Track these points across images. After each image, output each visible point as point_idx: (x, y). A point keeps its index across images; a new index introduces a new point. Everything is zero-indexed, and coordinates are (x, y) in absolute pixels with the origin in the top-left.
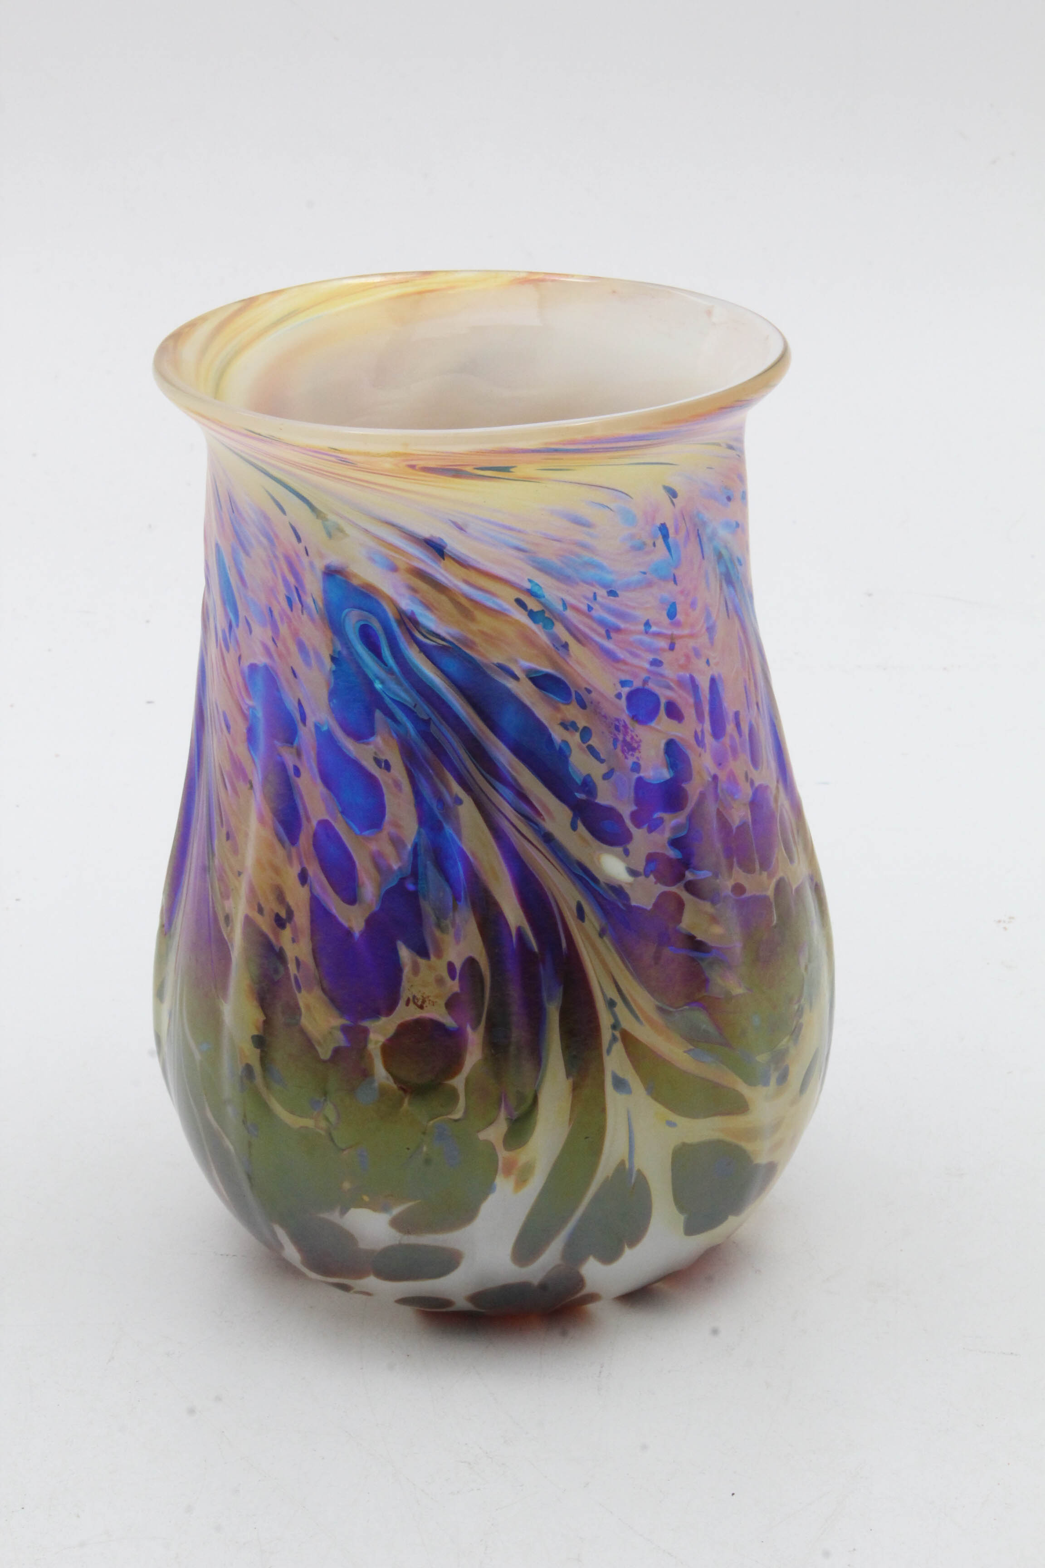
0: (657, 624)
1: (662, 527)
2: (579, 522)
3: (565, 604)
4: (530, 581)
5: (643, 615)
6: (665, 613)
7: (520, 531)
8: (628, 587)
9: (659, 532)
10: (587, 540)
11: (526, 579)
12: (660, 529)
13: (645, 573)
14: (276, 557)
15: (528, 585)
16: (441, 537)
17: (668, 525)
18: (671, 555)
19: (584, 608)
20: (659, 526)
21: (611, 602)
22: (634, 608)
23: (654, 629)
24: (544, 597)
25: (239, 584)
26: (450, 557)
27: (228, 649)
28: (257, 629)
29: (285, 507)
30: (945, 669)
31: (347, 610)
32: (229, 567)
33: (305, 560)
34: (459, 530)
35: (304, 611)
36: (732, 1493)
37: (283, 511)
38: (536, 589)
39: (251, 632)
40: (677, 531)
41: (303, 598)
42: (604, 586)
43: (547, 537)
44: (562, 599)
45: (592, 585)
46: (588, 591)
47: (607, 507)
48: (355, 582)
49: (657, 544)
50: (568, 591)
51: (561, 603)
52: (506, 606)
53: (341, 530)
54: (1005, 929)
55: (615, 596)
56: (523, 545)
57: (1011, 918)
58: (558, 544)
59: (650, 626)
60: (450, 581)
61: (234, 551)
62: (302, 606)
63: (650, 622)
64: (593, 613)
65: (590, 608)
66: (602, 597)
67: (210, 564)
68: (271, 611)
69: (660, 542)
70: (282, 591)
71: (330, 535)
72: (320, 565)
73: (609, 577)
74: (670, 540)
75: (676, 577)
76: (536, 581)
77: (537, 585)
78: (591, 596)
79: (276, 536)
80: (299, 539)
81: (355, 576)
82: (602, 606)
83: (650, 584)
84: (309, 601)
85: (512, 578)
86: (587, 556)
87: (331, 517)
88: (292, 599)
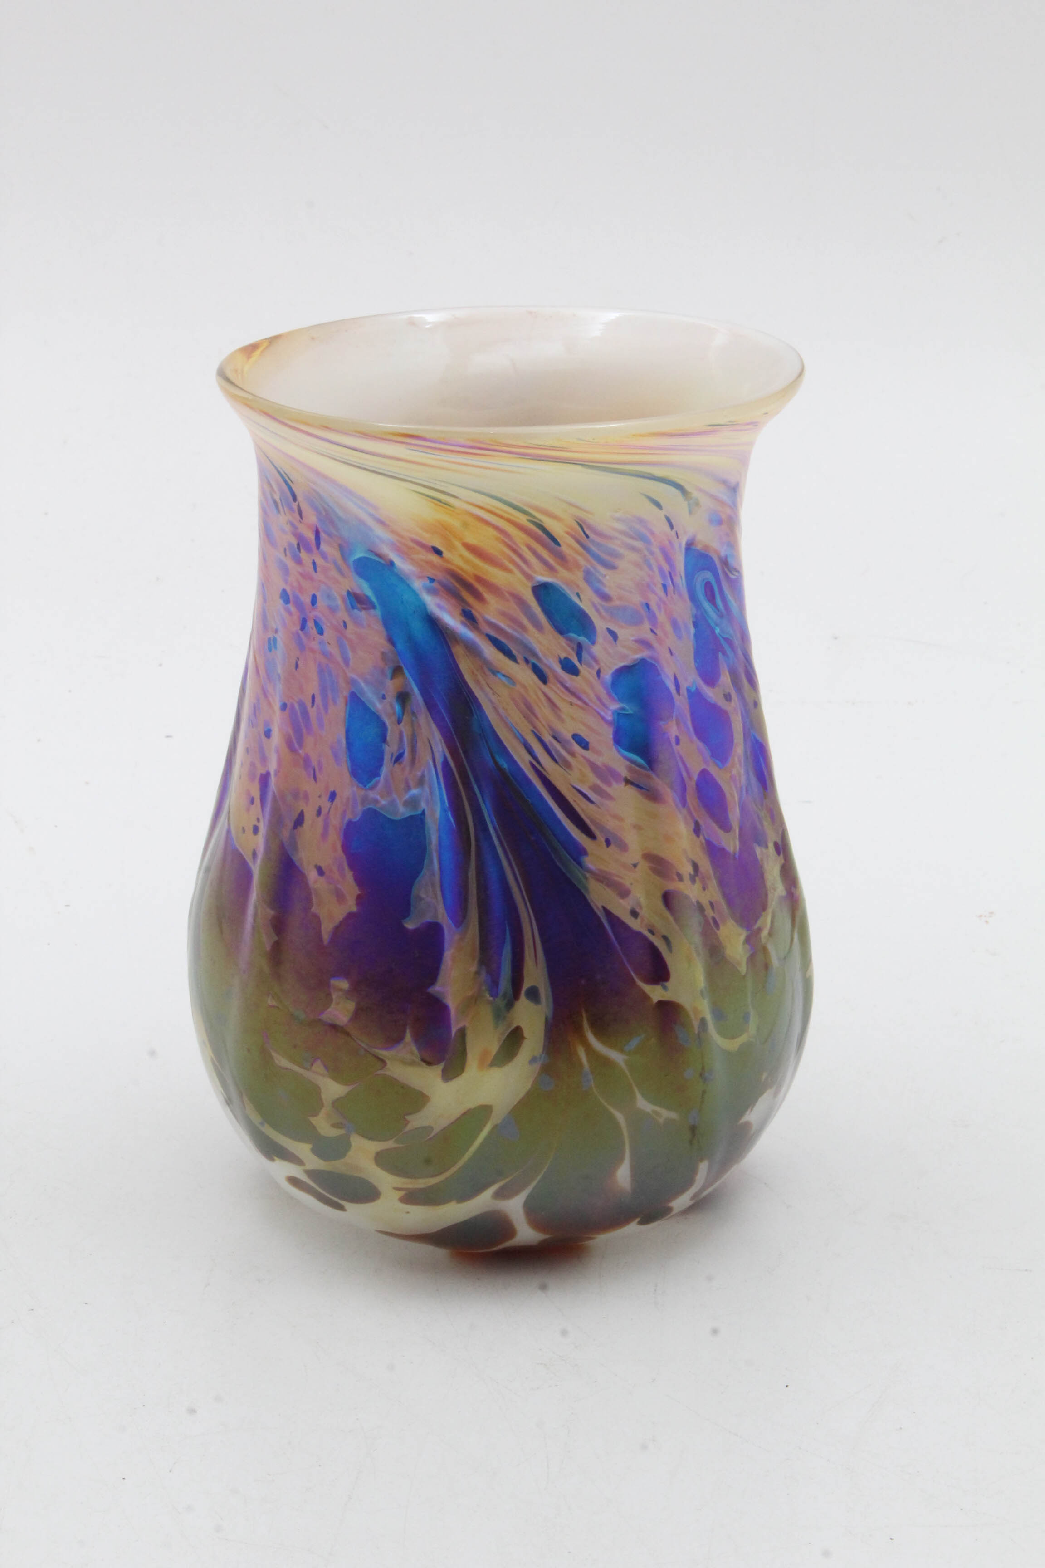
30: (909, 703)
31: (697, 575)
33: (675, 544)
35: (676, 592)
36: (786, 1385)
41: (675, 579)
54: (987, 922)
57: (992, 913)
62: (674, 587)
70: (659, 581)
71: (691, 511)
72: (684, 543)
80: (672, 527)
81: (700, 543)
84: (679, 579)
87: (694, 494)
88: (666, 585)
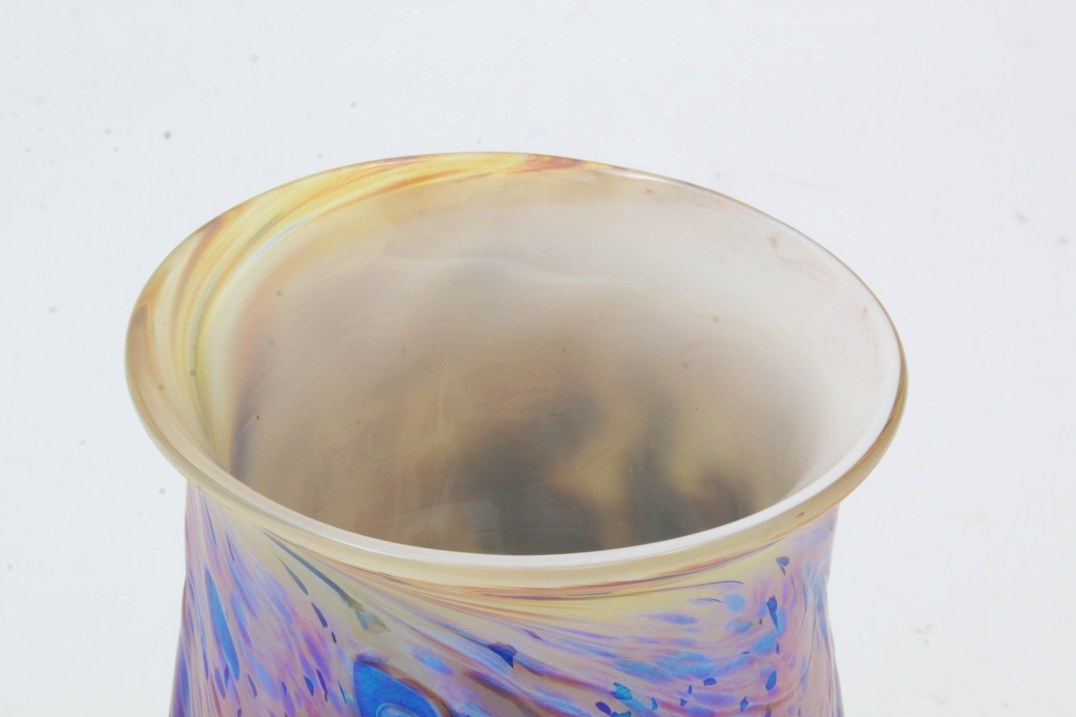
0: (753, 699)
1: (770, 602)
2: (680, 620)
3: (655, 703)
4: (615, 684)
5: (739, 695)
6: (764, 685)
7: (610, 638)
8: (727, 670)
9: (767, 608)
10: (687, 636)
11: (612, 683)
12: (769, 604)
13: (747, 653)
14: (293, 634)
15: (613, 688)
16: (510, 644)
17: (777, 598)
18: (777, 626)
19: (678, 703)
20: (767, 601)
21: (709, 691)
22: (731, 690)
23: (751, 704)
24: (631, 698)
25: (241, 638)
26: (520, 663)
27: (223, 695)
28: (264, 696)
29: (307, 588)
31: (383, 705)
32: (226, 611)
33: (332, 648)
34: (534, 638)
35: (328, 698)
37: (305, 591)
38: (622, 692)
39: (255, 694)
40: (785, 601)
41: (328, 684)
42: (699, 676)
43: (642, 640)
44: (652, 698)
45: (688, 678)
46: (682, 685)
47: (715, 600)
48: (395, 677)
49: (764, 621)
50: (659, 690)
51: (651, 702)
52: (585, 710)
53: (382, 625)
55: (712, 684)
56: (612, 651)
58: (654, 646)
59: (747, 703)
60: (519, 688)
61: (233, 600)
62: (326, 692)
63: (747, 699)
64: (687, 706)
65: (683, 702)
66: (698, 688)
67: (195, 574)
68: (285, 688)
69: (767, 618)
70: (300, 673)
71: (365, 626)
72: (350, 655)
73: (706, 666)
74: (778, 612)
75: (779, 646)
76: (624, 684)
77: (625, 688)
78: (686, 689)
79: (294, 613)
80: (324, 623)
81: (395, 670)
82: (698, 697)
83: (751, 662)
84: (335, 689)
85: (596, 683)
86: (684, 651)
87: (368, 608)
88: (313, 682)
